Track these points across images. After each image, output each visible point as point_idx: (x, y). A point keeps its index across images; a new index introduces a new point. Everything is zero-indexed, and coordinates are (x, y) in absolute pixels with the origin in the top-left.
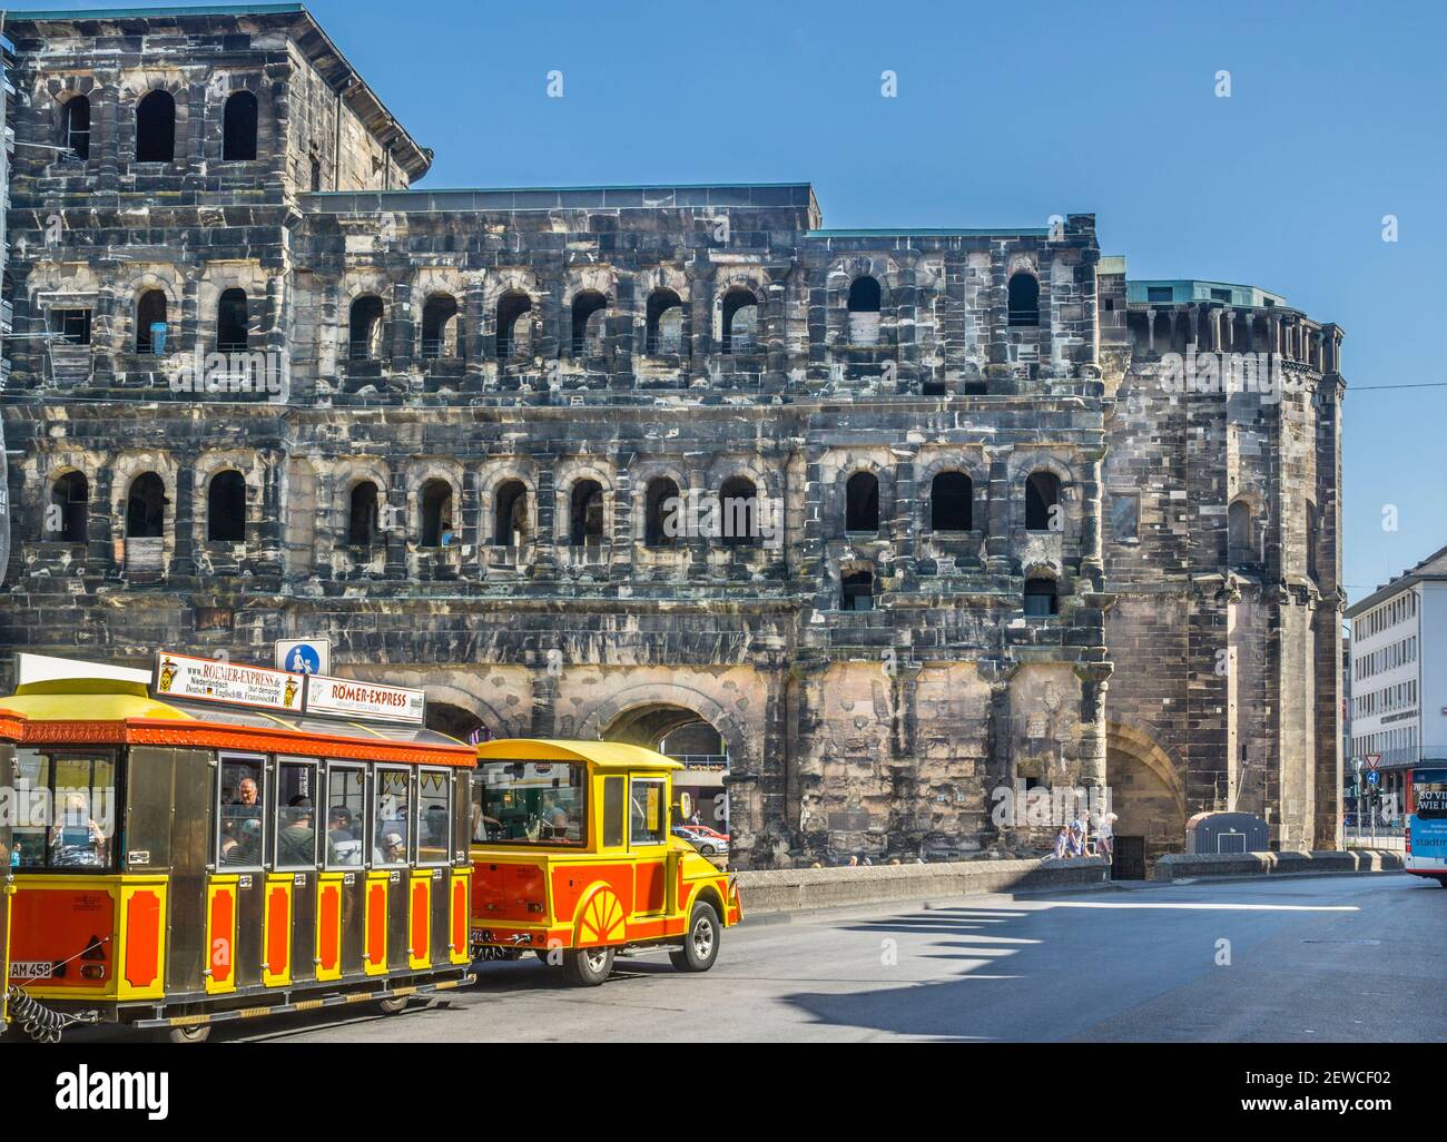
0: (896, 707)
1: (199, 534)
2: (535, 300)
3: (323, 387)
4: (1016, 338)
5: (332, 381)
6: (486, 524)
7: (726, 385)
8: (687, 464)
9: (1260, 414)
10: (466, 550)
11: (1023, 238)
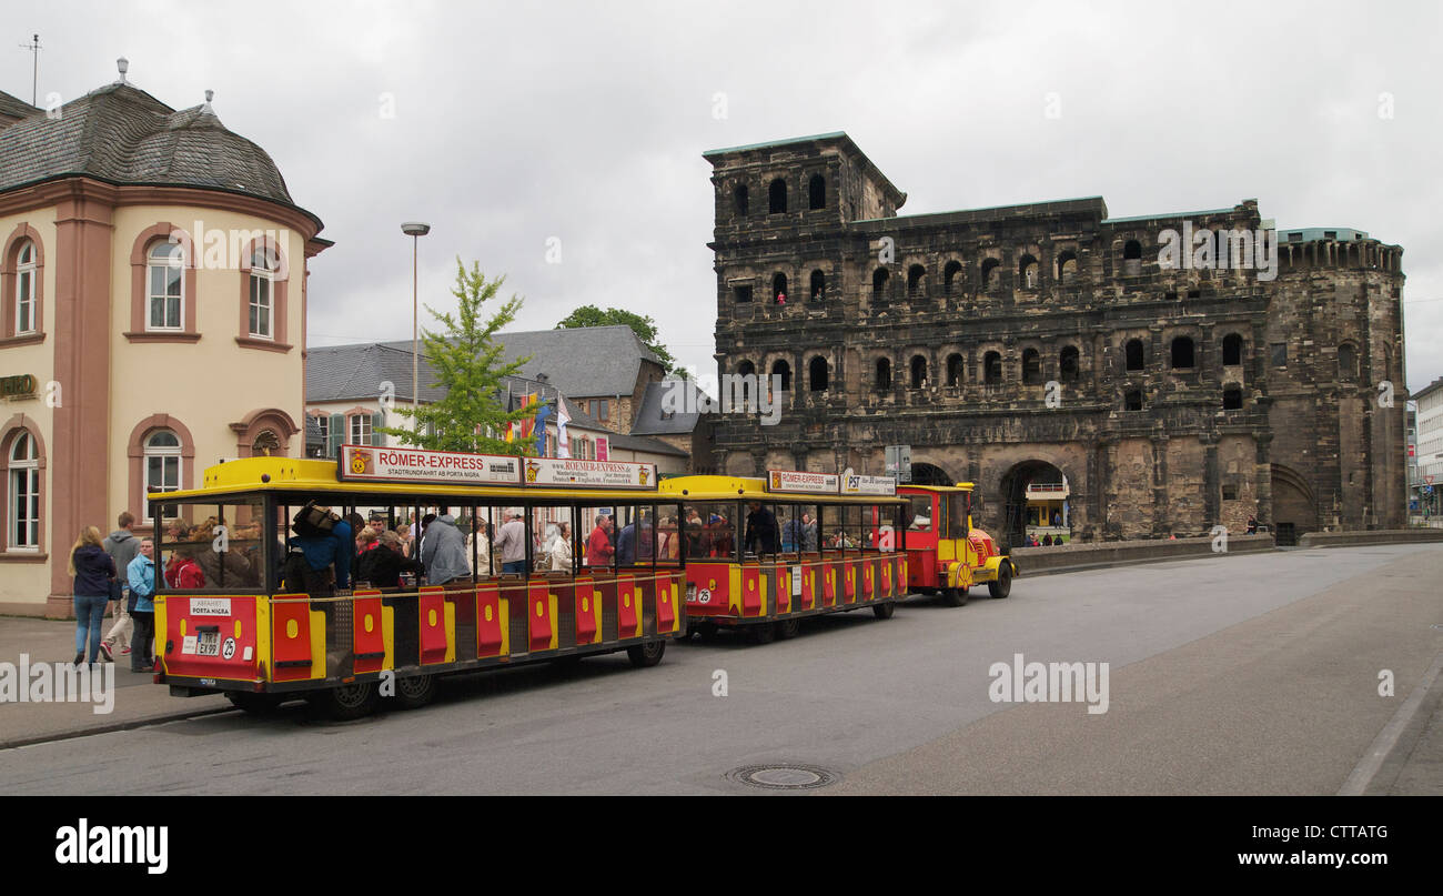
0: (1156, 460)
1: (806, 388)
2: (963, 265)
3: (862, 315)
5: (866, 312)
6: (943, 376)
7: (1061, 301)
8: (1043, 342)
9: (1355, 297)
10: (934, 389)
11: (1217, 214)
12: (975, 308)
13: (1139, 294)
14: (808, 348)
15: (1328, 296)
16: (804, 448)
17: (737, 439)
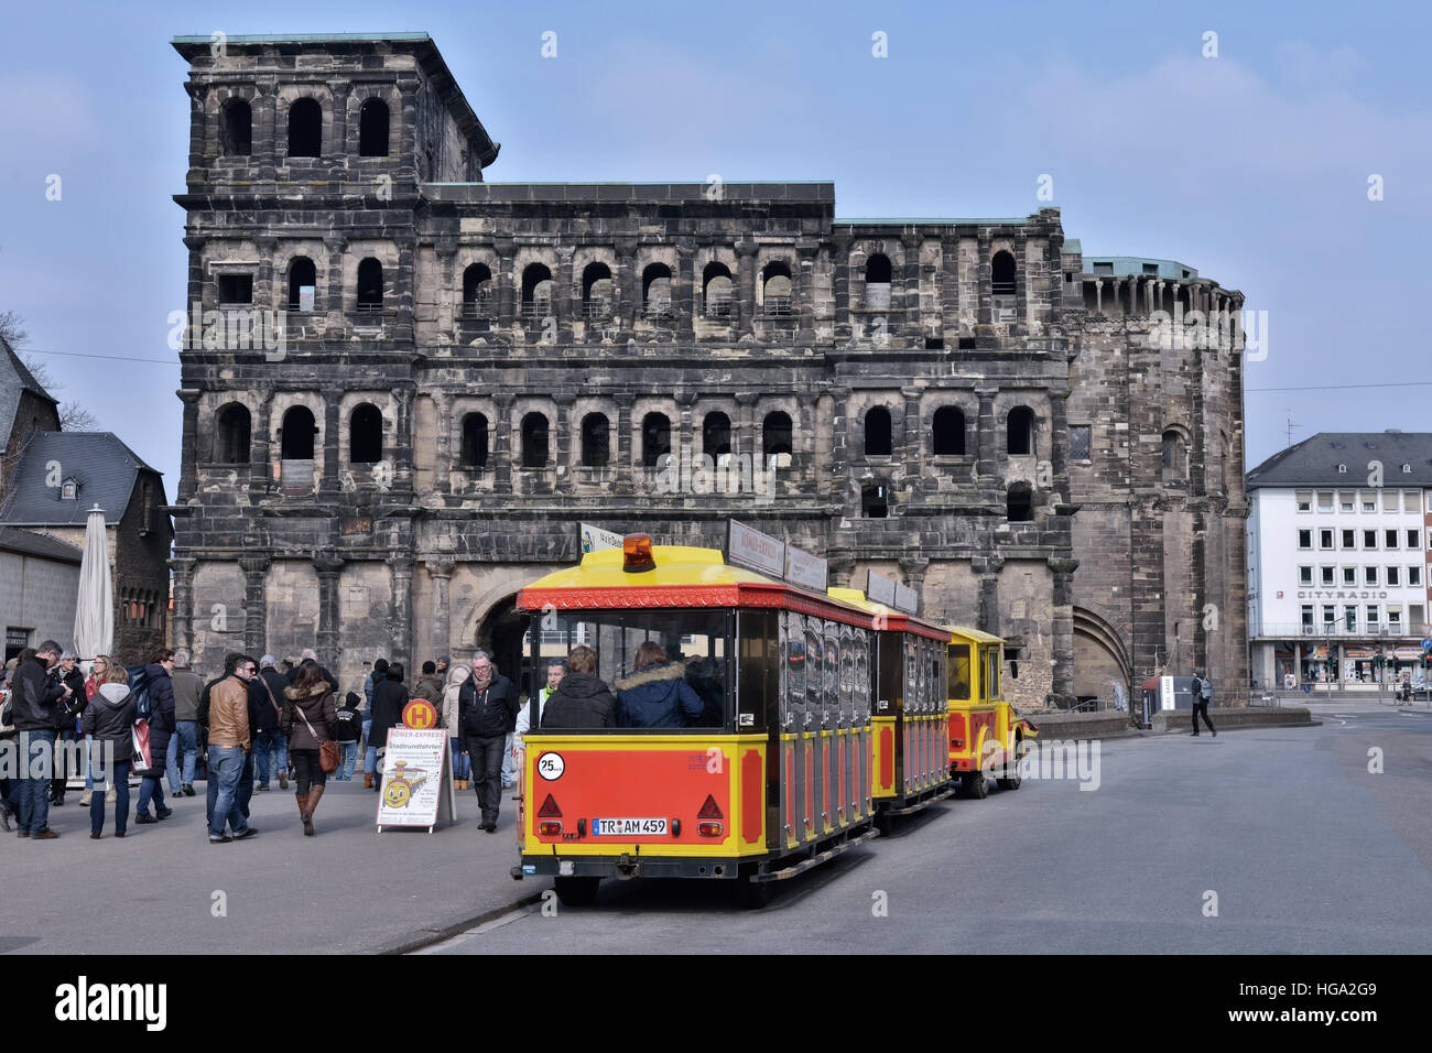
1: (344, 457)
2: (614, 270)
3: (444, 340)
4: (998, 304)
5: (451, 335)
6: (576, 449)
7: (767, 339)
8: (739, 403)
9: (1185, 363)
10: (561, 470)
11: (1003, 226)
12: (631, 341)
13: (887, 337)
14: (351, 390)
15: (1150, 359)
16: (337, 560)
17: (212, 541)
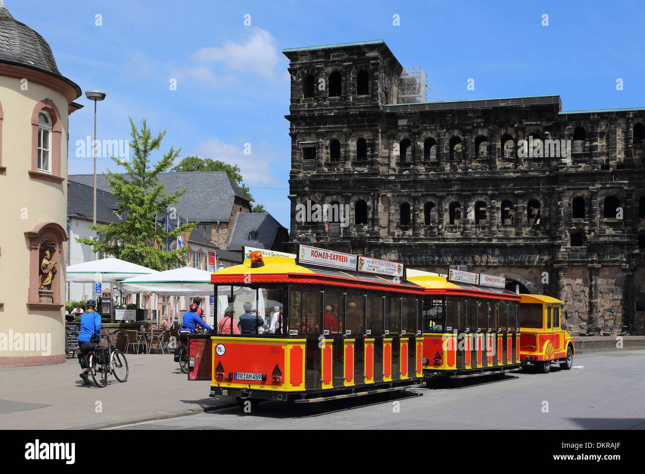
0: (591, 281)
1: (352, 222)
2: (462, 140)
3: (392, 172)
4: (636, 148)
5: (394, 170)
6: (446, 217)
7: (530, 167)
8: (516, 196)
10: (440, 227)
12: (470, 170)
13: (583, 165)
14: (354, 194)
